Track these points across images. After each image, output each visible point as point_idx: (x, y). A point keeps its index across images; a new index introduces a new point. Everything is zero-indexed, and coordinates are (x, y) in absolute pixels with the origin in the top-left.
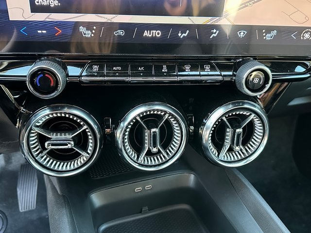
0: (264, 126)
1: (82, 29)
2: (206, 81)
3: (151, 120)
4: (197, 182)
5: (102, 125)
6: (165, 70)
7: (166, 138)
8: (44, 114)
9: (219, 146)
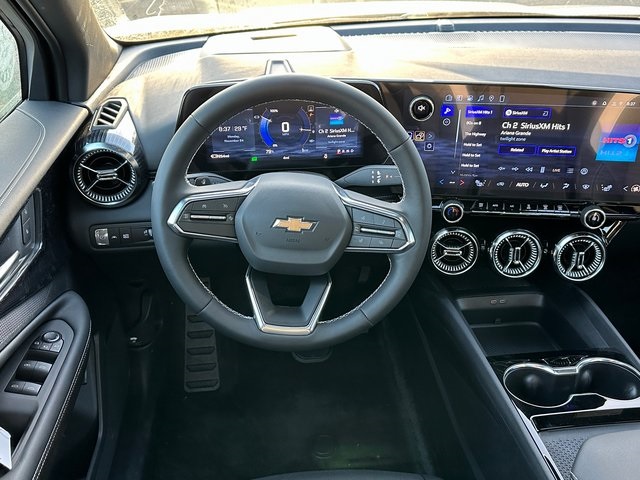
0: (602, 254)
1: (477, 181)
2: (559, 217)
3: (516, 241)
4: (545, 300)
5: (480, 242)
6: (529, 207)
7: (525, 255)
8: (444, 232)
9: (566, 266)
